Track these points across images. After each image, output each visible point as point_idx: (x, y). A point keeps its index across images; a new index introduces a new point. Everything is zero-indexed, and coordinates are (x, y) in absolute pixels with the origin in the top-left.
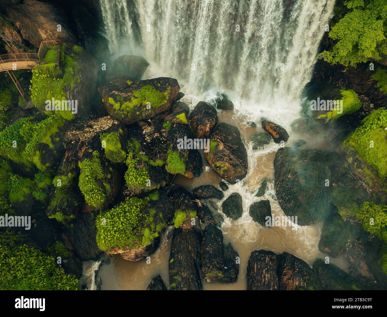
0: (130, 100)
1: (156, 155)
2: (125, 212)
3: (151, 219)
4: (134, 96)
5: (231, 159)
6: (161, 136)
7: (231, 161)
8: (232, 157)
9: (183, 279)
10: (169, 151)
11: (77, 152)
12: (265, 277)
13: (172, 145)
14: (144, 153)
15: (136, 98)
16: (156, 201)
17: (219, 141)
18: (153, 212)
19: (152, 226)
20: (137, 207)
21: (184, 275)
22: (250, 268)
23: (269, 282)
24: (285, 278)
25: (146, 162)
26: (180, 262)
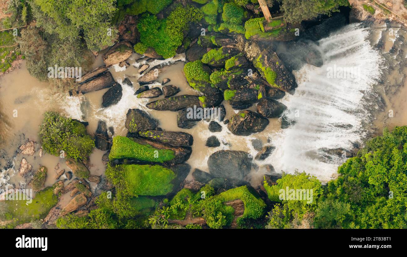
0: (263, 66)
1: (233, 84)
2: (199, 74)
3: (200, 86)
4: (266, 68)
5: (235, 125)
6: (250, 85)
7: (234, 125)
8: (237, 125)
9: (177, 103)
10: (235, 91)
11: (229, 44)
12: (179, 138)
13: (240, 92)
14: (234, 77)
15: (266, 69)
16: (211, 87)
17: (246, 118)
18: (204, 86)
19: (197, 87)
20: (203, 79)
21: (178, 103)
22: (183, 133)
23: (177, 140)
24: (180, 149)
25: (228, 79)
26: (184, 101)
